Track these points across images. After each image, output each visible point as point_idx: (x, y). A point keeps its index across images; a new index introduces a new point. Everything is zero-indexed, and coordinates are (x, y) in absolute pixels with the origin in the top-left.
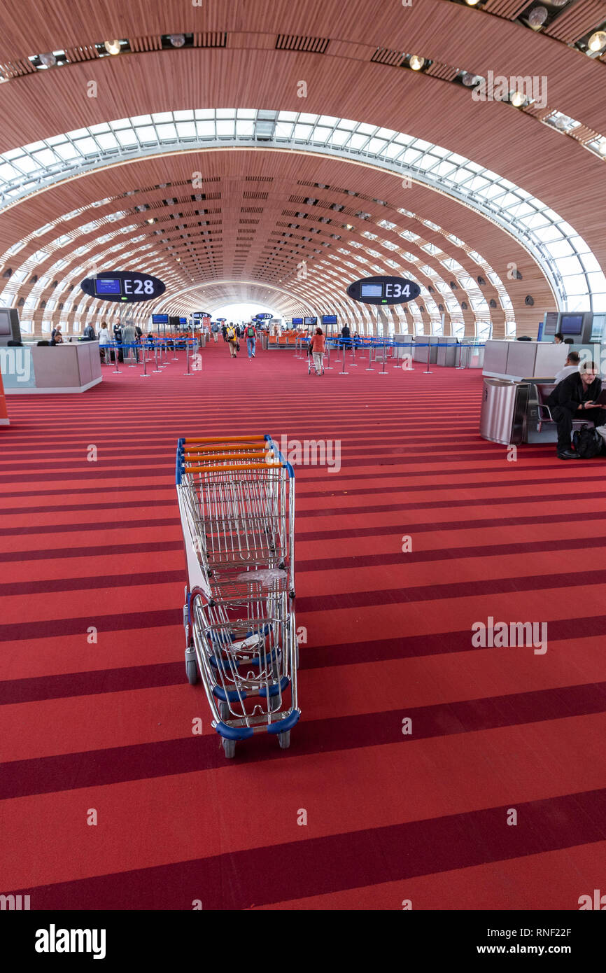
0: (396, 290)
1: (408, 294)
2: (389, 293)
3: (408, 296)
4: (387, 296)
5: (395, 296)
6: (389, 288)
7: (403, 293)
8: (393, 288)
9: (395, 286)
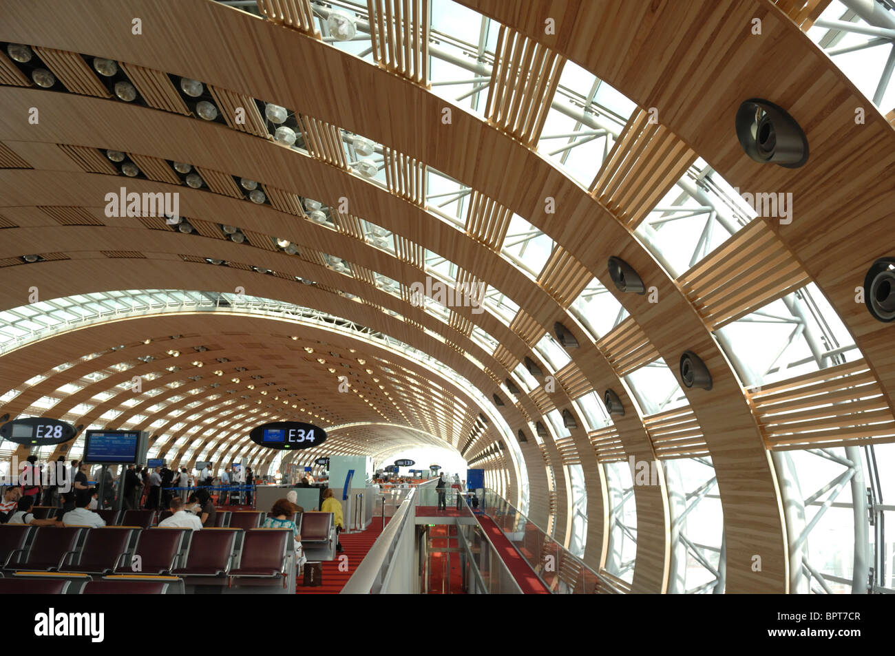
0: (300, 435)
1: (312, 439)
2: (292, 438)
3: (312, 441)
4: (290, 441)
5: (298, 441)
6: (292, 433)
7: (307, 438)
8: (297, 434)
9: (299, 431)
